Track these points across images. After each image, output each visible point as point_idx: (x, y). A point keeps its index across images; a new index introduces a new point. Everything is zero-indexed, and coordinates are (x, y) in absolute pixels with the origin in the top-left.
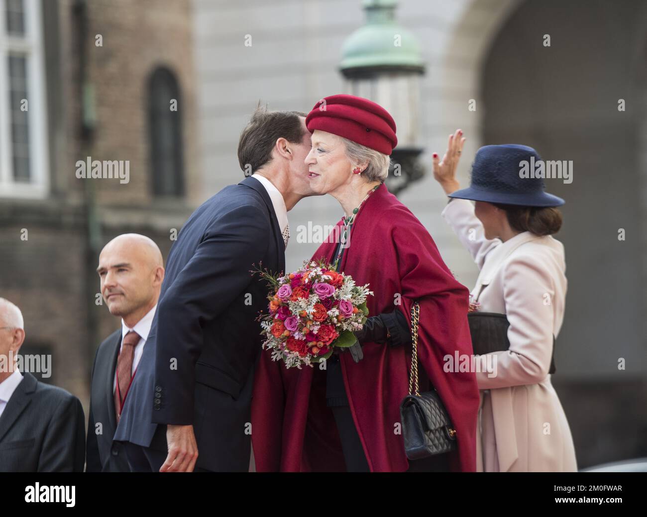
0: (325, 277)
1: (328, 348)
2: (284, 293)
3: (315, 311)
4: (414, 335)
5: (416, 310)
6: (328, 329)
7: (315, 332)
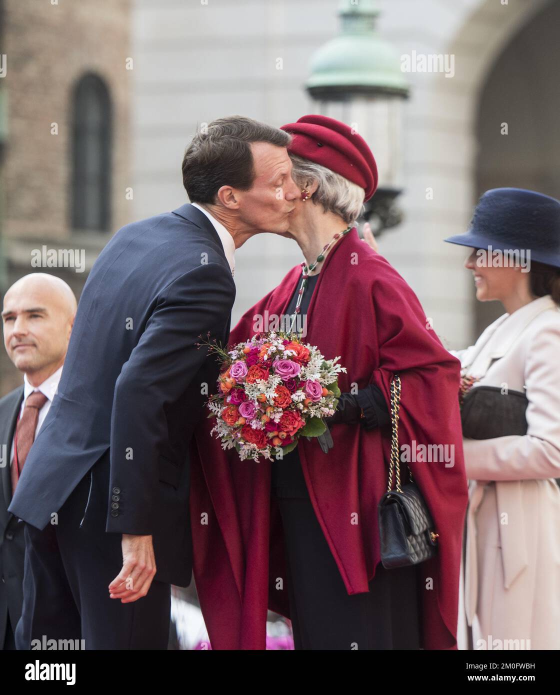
0: (288, 353)
1: (293, 439)
2: (238, 372)
3: (276, 396)
4: (394, 418)
5: (396, 385)
6: (293, 417)
7: (277, 421)
